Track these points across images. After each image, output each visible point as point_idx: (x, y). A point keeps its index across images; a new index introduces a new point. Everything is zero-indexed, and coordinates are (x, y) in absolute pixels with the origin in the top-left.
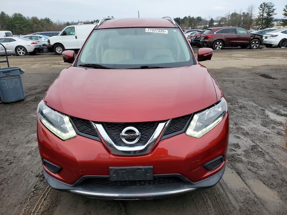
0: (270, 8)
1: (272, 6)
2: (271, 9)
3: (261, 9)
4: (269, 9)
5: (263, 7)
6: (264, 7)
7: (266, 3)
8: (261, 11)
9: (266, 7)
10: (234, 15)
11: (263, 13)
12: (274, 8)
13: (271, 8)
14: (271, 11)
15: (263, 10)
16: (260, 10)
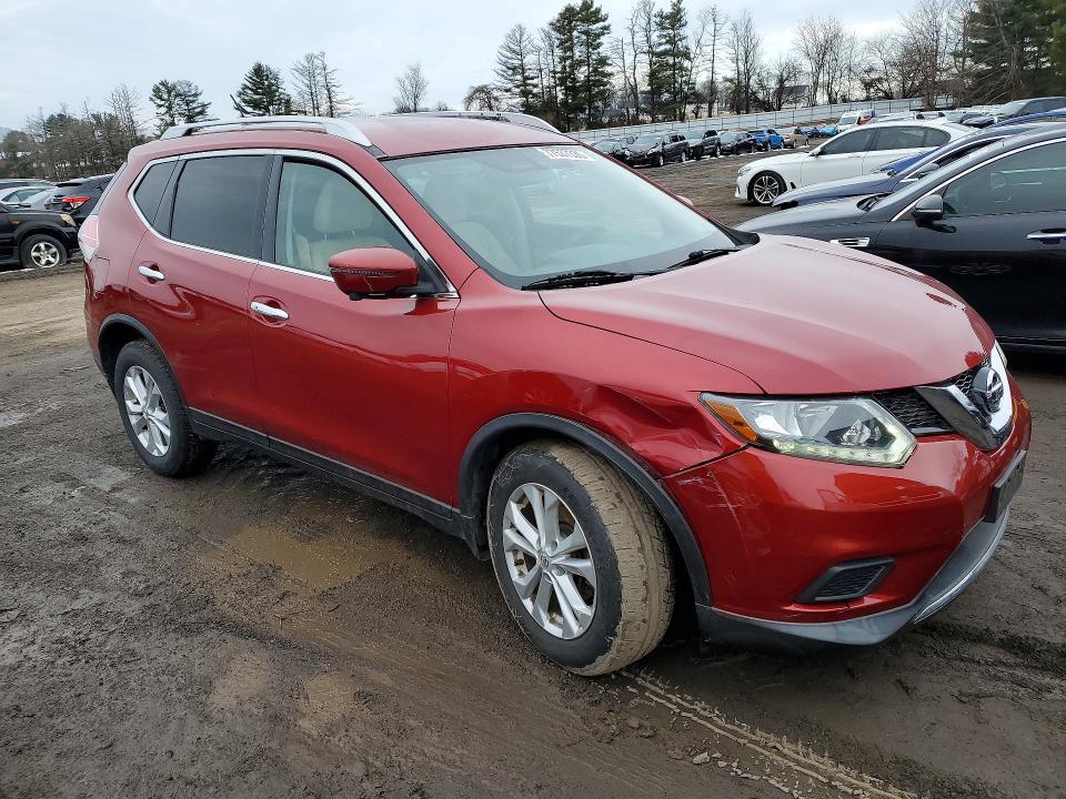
0: (191, 99)
1: (196, 95)
2: (194, 105)
3: (159, 102)
4: (187, 105)
5: (165, 96)
6: (169, 96)
7: (171, 82)
8: (163, 110)
9: (176, 96)
10: (59, 123)
11: (172, 116)
12: (201, 99)
13: (193, 101)
14: (197, 110)
15: (170, 108)
16: (160, 106)
